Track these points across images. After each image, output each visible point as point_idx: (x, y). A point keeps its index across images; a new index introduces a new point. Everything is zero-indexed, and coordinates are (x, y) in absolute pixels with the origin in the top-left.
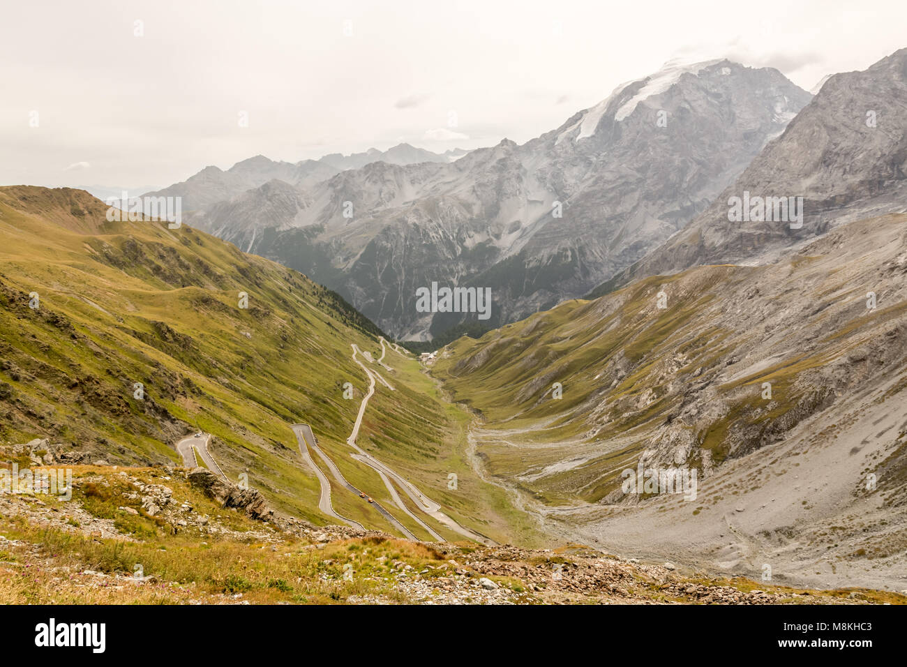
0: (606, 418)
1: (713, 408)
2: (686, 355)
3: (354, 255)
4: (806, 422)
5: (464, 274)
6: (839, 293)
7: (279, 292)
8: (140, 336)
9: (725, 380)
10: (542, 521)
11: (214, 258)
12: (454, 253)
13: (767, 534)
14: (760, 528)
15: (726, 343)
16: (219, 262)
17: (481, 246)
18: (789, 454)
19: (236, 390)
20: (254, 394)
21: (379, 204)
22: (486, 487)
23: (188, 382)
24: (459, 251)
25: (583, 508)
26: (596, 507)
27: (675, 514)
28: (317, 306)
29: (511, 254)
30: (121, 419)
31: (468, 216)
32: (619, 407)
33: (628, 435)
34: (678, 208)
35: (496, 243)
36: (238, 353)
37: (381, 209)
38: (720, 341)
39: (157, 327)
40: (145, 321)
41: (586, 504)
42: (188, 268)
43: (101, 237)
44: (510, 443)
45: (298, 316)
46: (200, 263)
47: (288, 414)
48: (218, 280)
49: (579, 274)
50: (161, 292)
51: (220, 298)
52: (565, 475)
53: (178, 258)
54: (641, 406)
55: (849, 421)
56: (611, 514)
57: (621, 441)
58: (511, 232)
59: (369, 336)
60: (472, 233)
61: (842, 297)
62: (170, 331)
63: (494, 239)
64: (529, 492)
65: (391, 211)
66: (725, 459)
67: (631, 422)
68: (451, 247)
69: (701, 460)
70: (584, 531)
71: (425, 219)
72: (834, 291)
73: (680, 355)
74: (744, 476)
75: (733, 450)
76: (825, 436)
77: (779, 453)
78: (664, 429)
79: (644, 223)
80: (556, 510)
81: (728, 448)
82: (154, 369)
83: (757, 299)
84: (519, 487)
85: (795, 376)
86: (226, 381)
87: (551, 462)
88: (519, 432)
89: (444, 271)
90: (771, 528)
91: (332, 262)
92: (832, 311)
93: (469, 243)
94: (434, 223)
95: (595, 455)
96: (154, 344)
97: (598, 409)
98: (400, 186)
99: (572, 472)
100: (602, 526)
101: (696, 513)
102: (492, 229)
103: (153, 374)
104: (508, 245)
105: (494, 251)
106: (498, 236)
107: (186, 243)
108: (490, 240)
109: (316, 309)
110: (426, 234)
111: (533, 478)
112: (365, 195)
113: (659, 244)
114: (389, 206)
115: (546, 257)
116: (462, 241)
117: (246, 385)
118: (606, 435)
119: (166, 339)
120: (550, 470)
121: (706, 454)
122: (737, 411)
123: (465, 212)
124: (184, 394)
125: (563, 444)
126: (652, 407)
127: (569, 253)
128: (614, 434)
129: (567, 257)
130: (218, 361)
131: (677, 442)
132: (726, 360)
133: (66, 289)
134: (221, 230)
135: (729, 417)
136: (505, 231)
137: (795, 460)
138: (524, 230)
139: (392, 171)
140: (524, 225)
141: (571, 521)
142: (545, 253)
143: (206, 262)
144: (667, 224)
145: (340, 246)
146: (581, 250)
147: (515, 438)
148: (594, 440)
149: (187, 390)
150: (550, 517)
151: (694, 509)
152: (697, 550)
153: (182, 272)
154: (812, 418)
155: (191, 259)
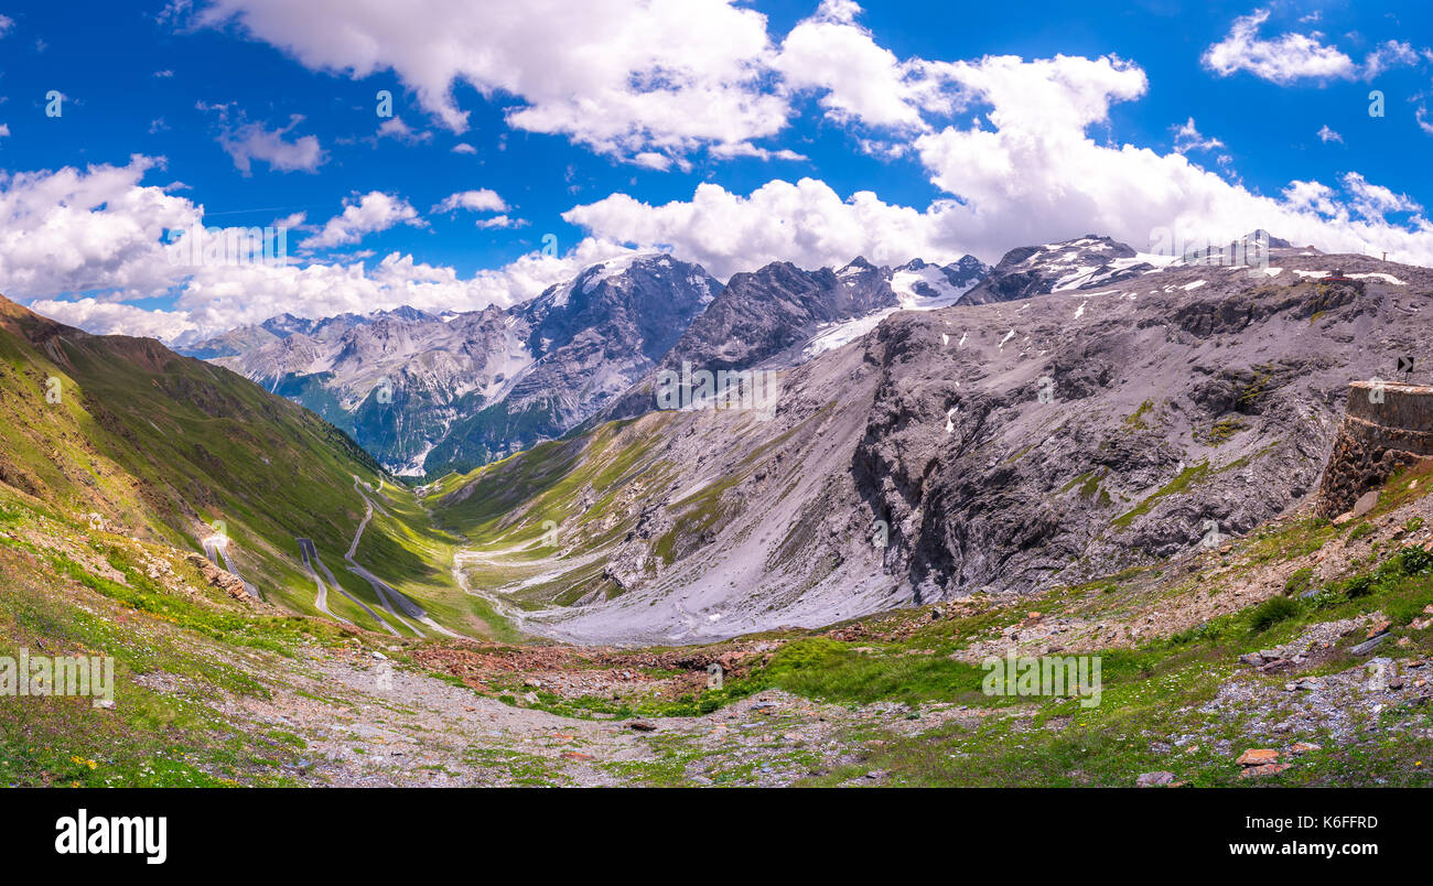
0: (577, 539)
1: (663, 523)
2: (642, 484)
3: (360, 399)
4: (730, 526)
5: (455, 418)
6: (747, 429)
7: (295, 427)
8: (185, 455)
9: (672, 501)
10: (520, 623)
11: (244, 396)
12: (447, 400)
13: (707, 610)
14: (702, 607)
15: (672, 472)
16: (248, 399)
17: (470, 395)
18: (719, 551)
19: (254, 505)
20: (268, 510)
21: (382, 356)
22: (469, 599)
23: (215, 494)
24: (451, 398)
25: (558, 611)
26: (568, 609)
27: (636, 607)
28: (326, 441)
29: (496, 402)
30: (164, 515)
31: (459, 368)
32: (589, 529)
33: (596, 552)
34: (633, 365)
35: (483, 392)
36: (258, 476)
37: (384, 360)
38: (666, 471)
39: (197, 447)
40: (190, 443)
41: (560, 608)
42: (224, 402)
43: (164, 375)
44: (492, 563)
45: (309, 448)
46: (234, 399)
47: (295, 528)
48: (246, 414)
49: (554, 420)
50: (202, 420)
51: (246, 429)
52: (542, 586)
53: (216, 394)
54: (606, 527)
55: (757, 522)
56: (582, 614)
57: (590, 557)
58: (496, 382)
59: (370, 469)
60: (462, 383)
61: (749, 432)
62: (206, 452)
63: (482, 389)
64: (509, 601)
65: (392, 362)
66: (673, 561)
67: (598, 541)
68: (443, 394)
69: (655, 565)
70: (559, 628)
71: (422, 370)
72: (743, 428)
73: (637, 484)
74: (688, 572)
75: (679, 554)
76: (743, 534)
77: (712, 552)
78: (625, 545)
79: (607, 377)
80: (533, 614)
81: (676, 553)
82: (191, 481)
83: (693, 437)
84: (501, 597)
85: (721, 493)
86: (245, 496)
87: (529, 576)
88: (501, 553)
89: (438, 415)
90: (709, 605)
91: (341, 404)
92: (743, 442)
93: (460, 392)
94: (430, 374)
95: (568, 569)
96: (194, 461)
97: (570, 533)
98: (401, 341)
99: (548, 584)
100: (573, 623)
101: (652, 604)
102: (479, 380)
103: (190, 484)
104: (493, 394)
105: (481, 399)
106: (484, 386)
107: (224, 383)
108: (478, 390)
109: (323, 443)
110: (422, 383)
111: (513, 590)
112: (372, 348)
113: (619, 394)
114: (391, 357)
115: (526, 405)
116: (454, 390)
117: (262, 502)
118: (576, 553)
119: (203, 459)
120: (528, 583)
121: (659, 559)
122: (681, 525)
123: (456, 365)
124: (211, 503)
125: (539, 562)
126: (615, 528)
127: (546, 402)
128: (584, 552)
129: (543, 405)
130: (241, 479)
131: (637, 552)
132: (672, 485)
133: (137, 412)
134: (252, 373)
135: (675, 530)
136: (491, 383)
137: (723, 554)
138: (507, 381)
139: (395, 328)
140: (507, 377)
141: (547, 621)
142: (525, 402)
143: (238, 398)
144: (625, 378)
145: (348, 390)
146: (555, 399)
147: (497, 559)
148: (567, 557)
149: (215, 500)
150: (528, 619)
151: (651, 601)
152: (654, 630)
153: (219, 405)
154: (734, 523)
155: (226, 395)
